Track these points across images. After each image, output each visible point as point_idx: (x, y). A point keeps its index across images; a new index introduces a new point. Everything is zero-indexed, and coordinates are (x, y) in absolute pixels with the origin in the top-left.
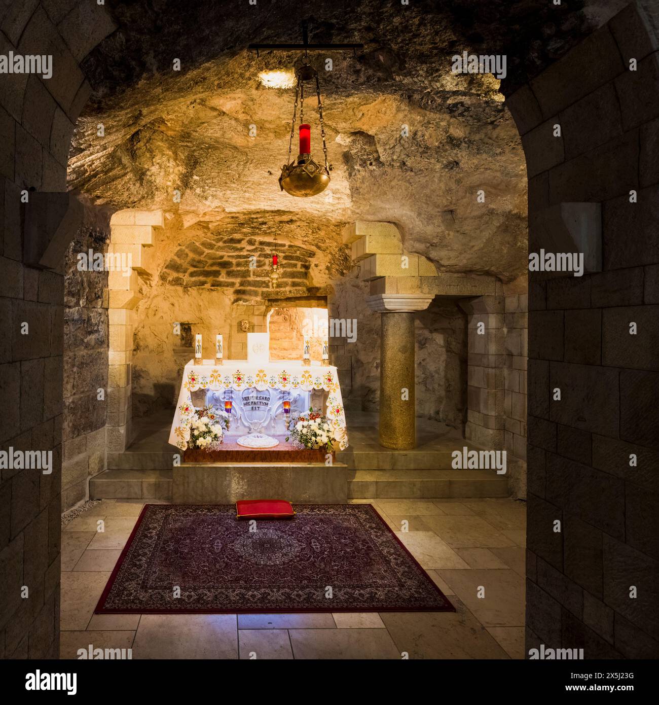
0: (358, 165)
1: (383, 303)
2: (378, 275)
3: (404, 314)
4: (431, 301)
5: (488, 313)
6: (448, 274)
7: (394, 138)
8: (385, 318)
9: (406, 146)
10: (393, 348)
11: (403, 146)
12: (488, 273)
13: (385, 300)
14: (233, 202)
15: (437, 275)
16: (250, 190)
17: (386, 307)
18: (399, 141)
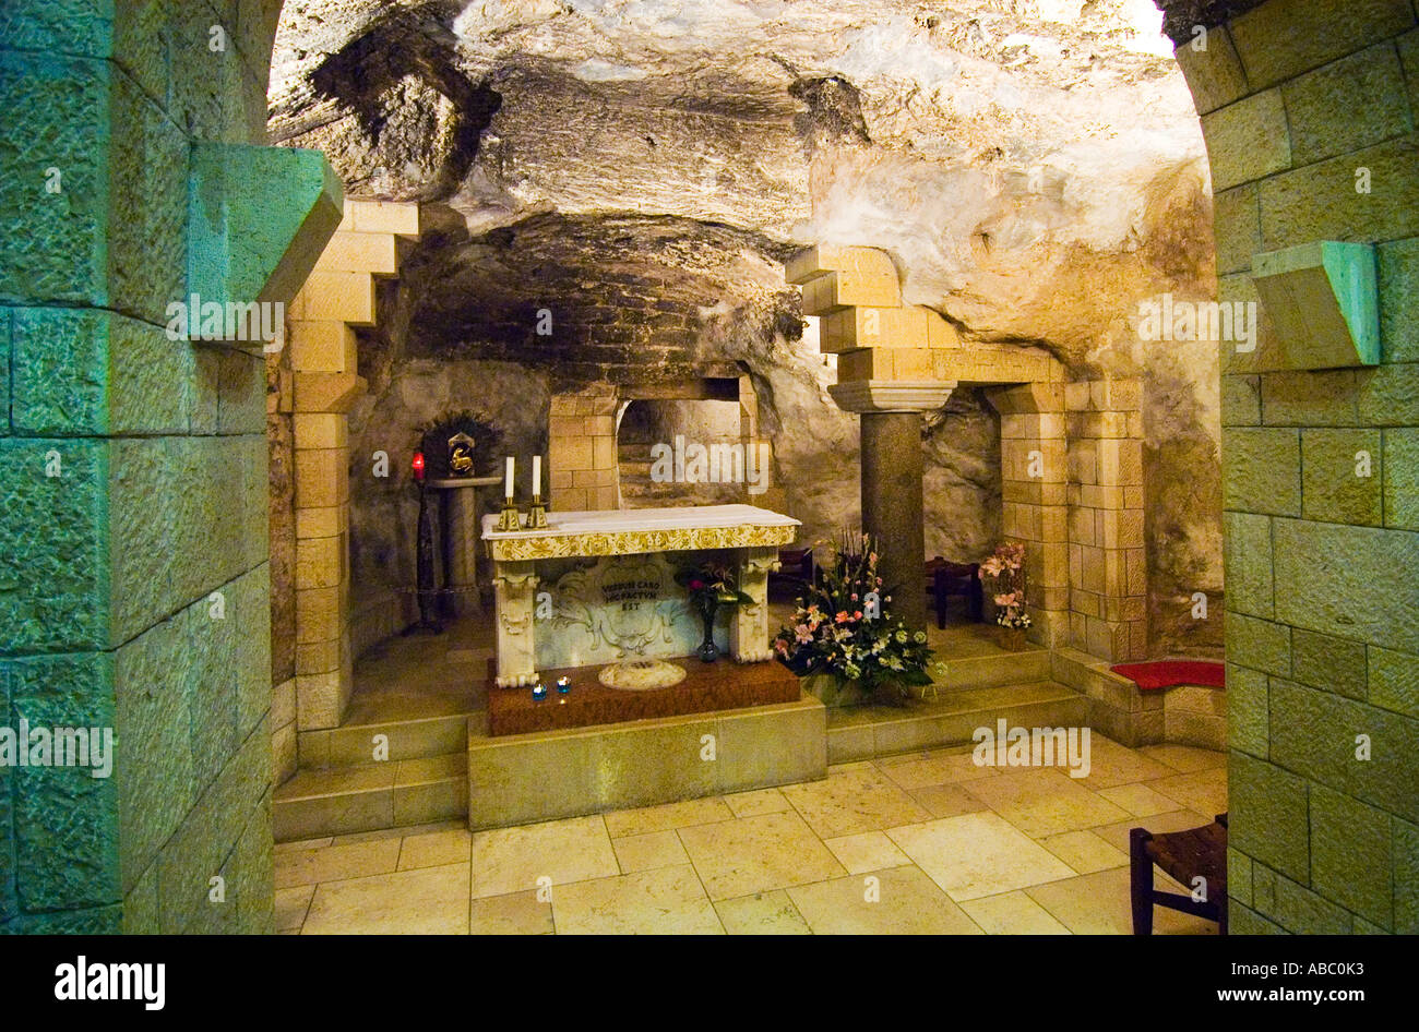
0: (824, 140)
1: (870, 396)
2: (860, 344)
3: (905, 418)
4: (950, 392)
5: (1037, 412)
6: (979, 345)
7: (897, 97)
8: (869, 424)
9: (918, 113)
10: (887, 478)
11: (912, 112)
12: (1041, 344)
13: (873, 391)
14: (574, 194)
15: (957, 346)
16: (610, 172)
17: (876, 403)
18: (907, 102)
